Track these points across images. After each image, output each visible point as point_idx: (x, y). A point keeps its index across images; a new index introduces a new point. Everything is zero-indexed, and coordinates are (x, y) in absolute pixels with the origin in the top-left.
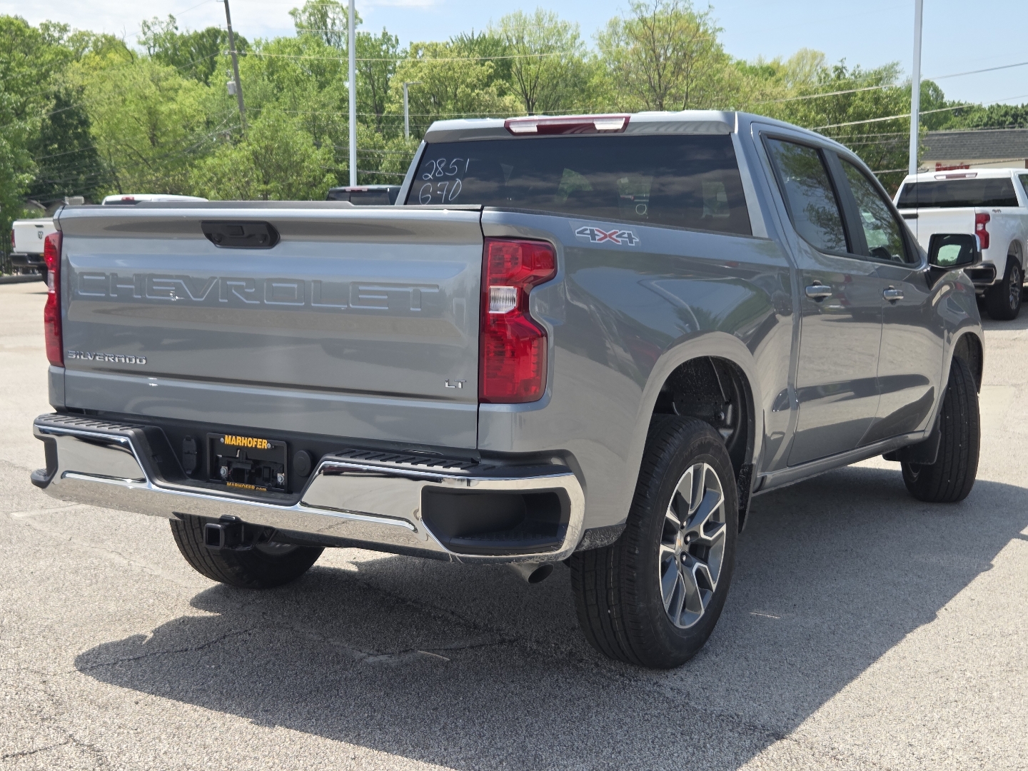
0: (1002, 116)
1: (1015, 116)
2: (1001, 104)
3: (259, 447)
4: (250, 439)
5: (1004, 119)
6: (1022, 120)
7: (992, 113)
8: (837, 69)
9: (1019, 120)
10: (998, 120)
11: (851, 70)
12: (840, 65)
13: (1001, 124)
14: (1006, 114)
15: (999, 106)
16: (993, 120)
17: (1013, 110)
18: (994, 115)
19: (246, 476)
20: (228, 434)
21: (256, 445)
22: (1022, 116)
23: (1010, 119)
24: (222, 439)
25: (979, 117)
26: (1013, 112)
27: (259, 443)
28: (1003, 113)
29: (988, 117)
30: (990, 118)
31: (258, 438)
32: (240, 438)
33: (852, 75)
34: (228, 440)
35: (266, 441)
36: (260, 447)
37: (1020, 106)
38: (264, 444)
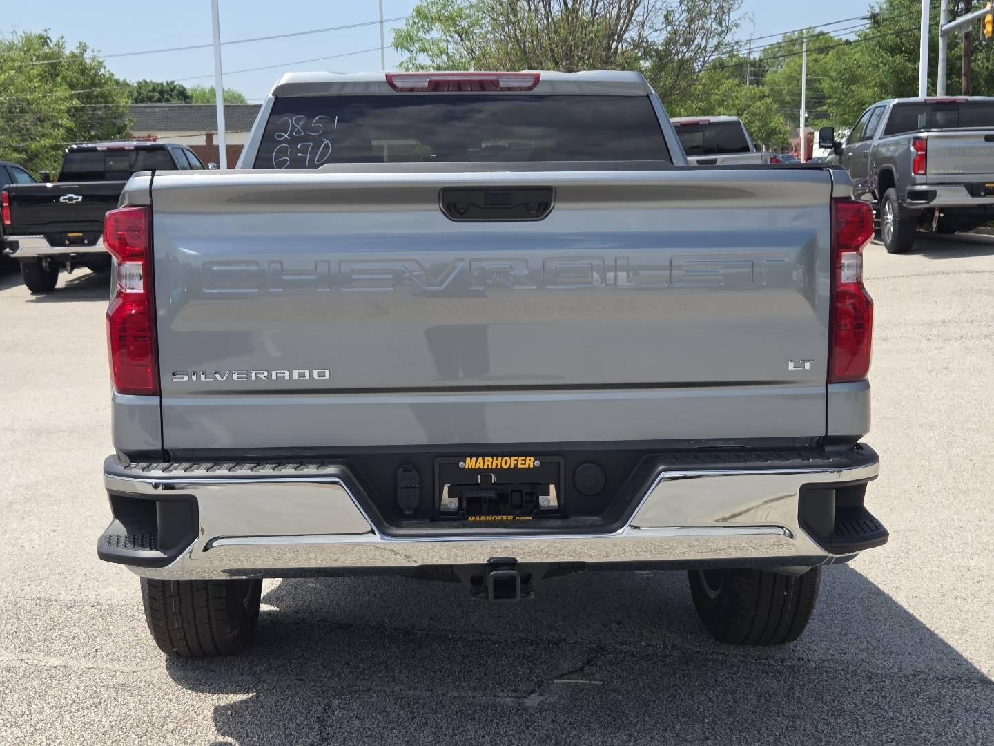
0: (150, 91)
1: (162, 92)
2: (148, 80)
3: (519, 466)
4: (507, 458)
5: (152, 94)
6: (168, 96)
7: (140, 88)
8: (40, 37)
9: (166, 96)
10: (147, 95)
11: (54, 40)
12: (44, 33)
13: (150, 99)
14: (154, 90)
15: (146, 82)
16: (142, 95)
17: (160, 86)
18: (142, 91)
19: (485, 506)
20: (471, 457)
21: (516, 466)
22: (168, 94)
23: (157, 95)
24: (461, 464)
25: (129, 92)
26: (159, 89)
27: (520, 462)
28: (151, 88)
29: (138, 92)
30: (140, 93)
31: (519, 455)
32: (490, 459)
33: (56, 45)
34: (470, 463)
35: (532, 458)
36: (523, 466)
37: (165, 84)
38: (530, 462)
